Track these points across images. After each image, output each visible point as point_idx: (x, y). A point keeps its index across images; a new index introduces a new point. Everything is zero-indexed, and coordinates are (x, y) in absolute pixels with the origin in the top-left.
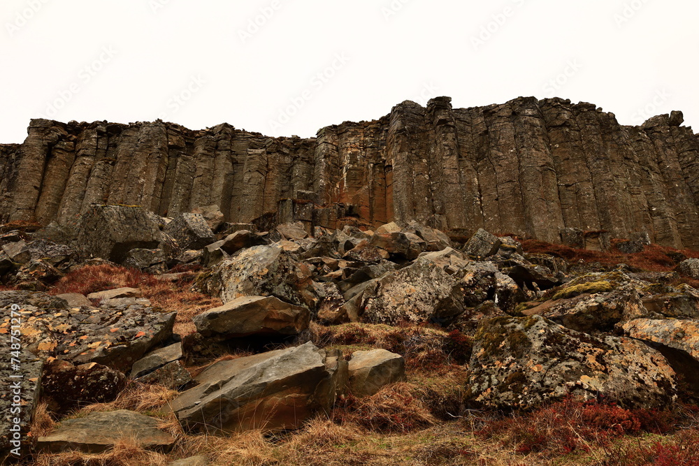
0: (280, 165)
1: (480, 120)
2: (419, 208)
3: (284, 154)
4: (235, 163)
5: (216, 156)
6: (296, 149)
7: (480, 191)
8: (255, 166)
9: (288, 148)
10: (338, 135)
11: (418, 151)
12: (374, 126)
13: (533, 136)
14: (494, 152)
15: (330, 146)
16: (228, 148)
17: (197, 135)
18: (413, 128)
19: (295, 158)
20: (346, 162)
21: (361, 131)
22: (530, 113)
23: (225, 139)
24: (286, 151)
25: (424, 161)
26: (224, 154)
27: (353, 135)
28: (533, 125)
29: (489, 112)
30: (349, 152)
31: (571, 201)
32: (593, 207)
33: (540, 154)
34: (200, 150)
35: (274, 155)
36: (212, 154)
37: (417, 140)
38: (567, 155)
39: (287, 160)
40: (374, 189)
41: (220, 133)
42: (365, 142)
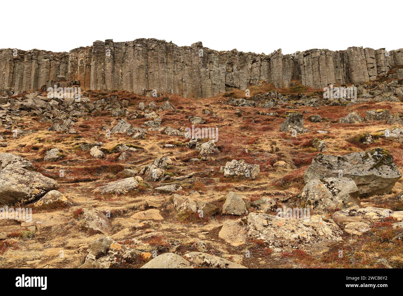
0: (55, 65)
1: (124, 47)
2: (98, 81)
3: (57, 61)
4: (39, 64)
5: (32, 62)
6: (62, 58)
7: (122, 74)
8: (45, 66)
9: (58, 58)
10: (77, 52)
11: (100, 60)
12: (89, 49)
13: (138, 55)
14: (126, 60)
15: (73, 57)
16: (36, 59)
17: (26, 53)
18: (99, 51)
19: (61, 62)
20: (79, 63)
21: (85, 51)
22: (139, 46)
23: (35, 55)
24: (57, 59)
25: (102, 64)
26: (34, 61)
27: (82, 52)
28: (139, 51)
29: (126, 44)
30: (80, 59)
31: (151, 78)
32: (157, 80)
33: (139, 61)
34: (26, 60)
35: (52, 61)
36: (30, 61)
37: (99, 56)
38: (152, 61)
39: (58, 63)
40: (86, 74)
41: (33, 53)
42: (86, 55)
